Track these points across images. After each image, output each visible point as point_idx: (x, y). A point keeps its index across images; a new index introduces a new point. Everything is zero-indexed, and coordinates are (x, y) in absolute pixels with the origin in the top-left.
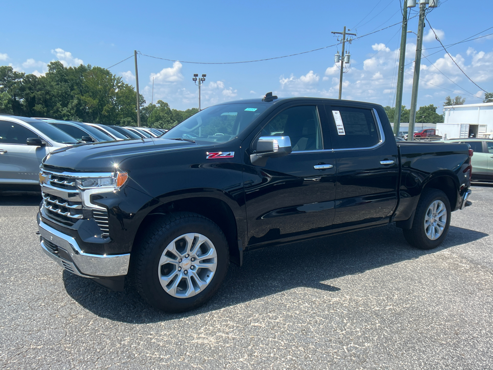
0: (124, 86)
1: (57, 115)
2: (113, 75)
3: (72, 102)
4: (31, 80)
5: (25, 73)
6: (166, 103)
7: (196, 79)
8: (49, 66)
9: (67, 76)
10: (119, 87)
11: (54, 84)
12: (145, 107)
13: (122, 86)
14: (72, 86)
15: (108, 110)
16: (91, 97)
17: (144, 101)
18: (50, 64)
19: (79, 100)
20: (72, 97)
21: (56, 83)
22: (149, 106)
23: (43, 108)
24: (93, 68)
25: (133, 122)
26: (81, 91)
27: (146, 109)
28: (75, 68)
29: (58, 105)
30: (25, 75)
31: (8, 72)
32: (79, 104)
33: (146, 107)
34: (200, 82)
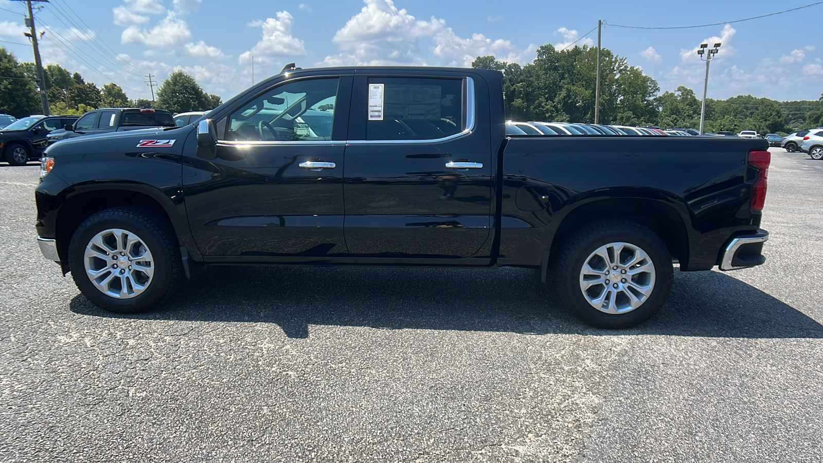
0: (628, 69)
1: (538, 110)
2: (615, 56)
3: (560, 94)
4: (513, 70)
5: (507, 63)
6: (690, 90)
7: (703, 51)
8: (538, 51)
9: (558, 62)
10: (620, 71)
11: (541, 73)
12: (657, 97)
13: (625, 69)
14: (563, 74)
15: (602, 102)
16: (583, 87)
17: (657, 89)
18: (540, 49)
19: (568, 90)
20: (561, 88)
21: (544, 72)
22: (664, 95)
23: (523, 103)
24: (590, 49)
25: (634, 117)
26: (572, 81)
27: (659, 100)
28: (568, 51)
29: (542, 99)
30: (507, 64)
31: (489, 63)
32: (568, 96)
33: (660, 97)
34: (709, 55)
